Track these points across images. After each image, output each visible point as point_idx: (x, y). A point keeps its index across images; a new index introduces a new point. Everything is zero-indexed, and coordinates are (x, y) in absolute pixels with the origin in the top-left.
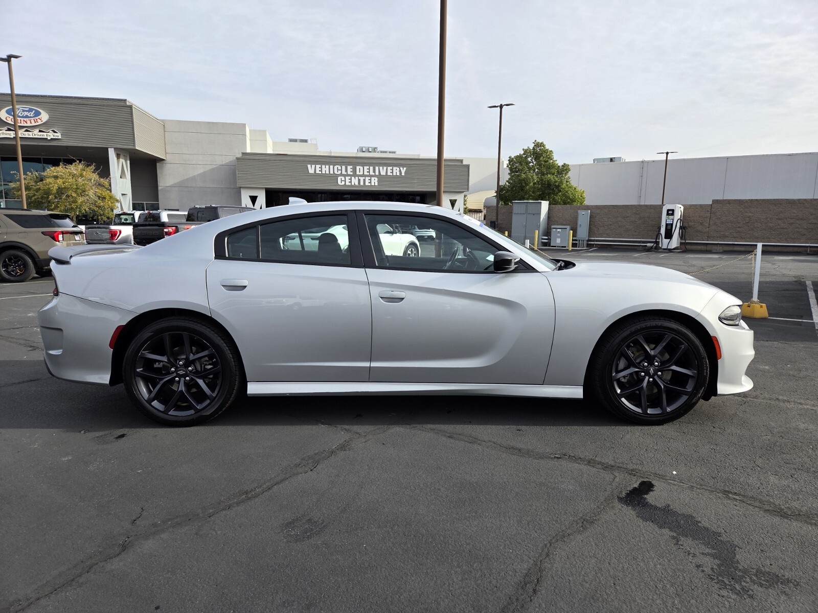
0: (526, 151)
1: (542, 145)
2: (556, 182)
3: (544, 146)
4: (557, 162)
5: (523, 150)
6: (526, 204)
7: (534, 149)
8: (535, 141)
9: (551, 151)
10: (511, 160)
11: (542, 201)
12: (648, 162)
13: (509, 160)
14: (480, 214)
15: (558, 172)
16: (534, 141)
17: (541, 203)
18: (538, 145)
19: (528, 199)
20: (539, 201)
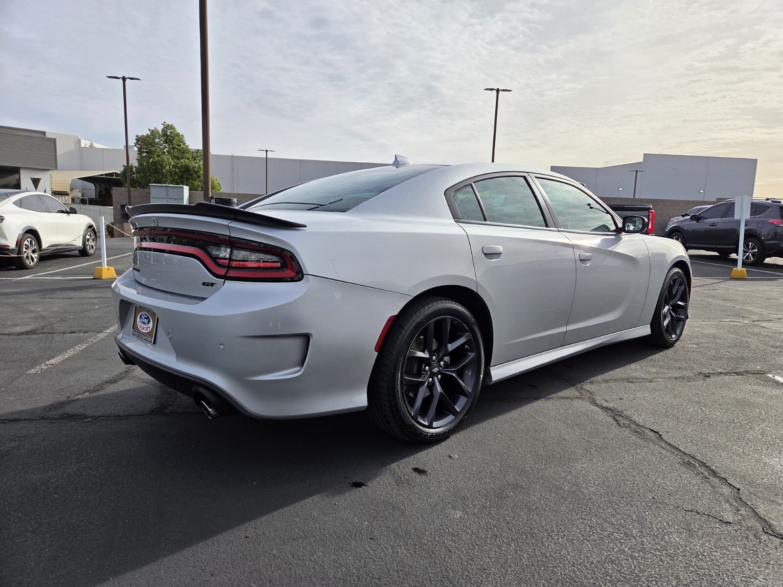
0: (153, 132)
1: (171, 127)
2: (194, 167)
3: (174, 129)
4: (190, 147)
5: (149, 130)
6: (166, 188)
7: (163, 130)
8: (165, 123)
9: (182, 135)
10: (139, 139)
11: (184, 186)
12: (237, 157)
13: (136, 139)
14: (67, 197)
15: (192, 157)
16: (163, 123)
17: (183, 187)
18: (167, 127)
19: (165, 183)
20: (181, 186)
